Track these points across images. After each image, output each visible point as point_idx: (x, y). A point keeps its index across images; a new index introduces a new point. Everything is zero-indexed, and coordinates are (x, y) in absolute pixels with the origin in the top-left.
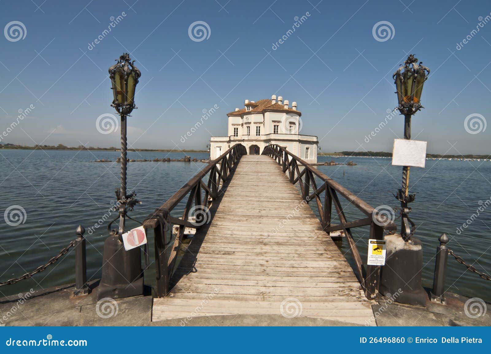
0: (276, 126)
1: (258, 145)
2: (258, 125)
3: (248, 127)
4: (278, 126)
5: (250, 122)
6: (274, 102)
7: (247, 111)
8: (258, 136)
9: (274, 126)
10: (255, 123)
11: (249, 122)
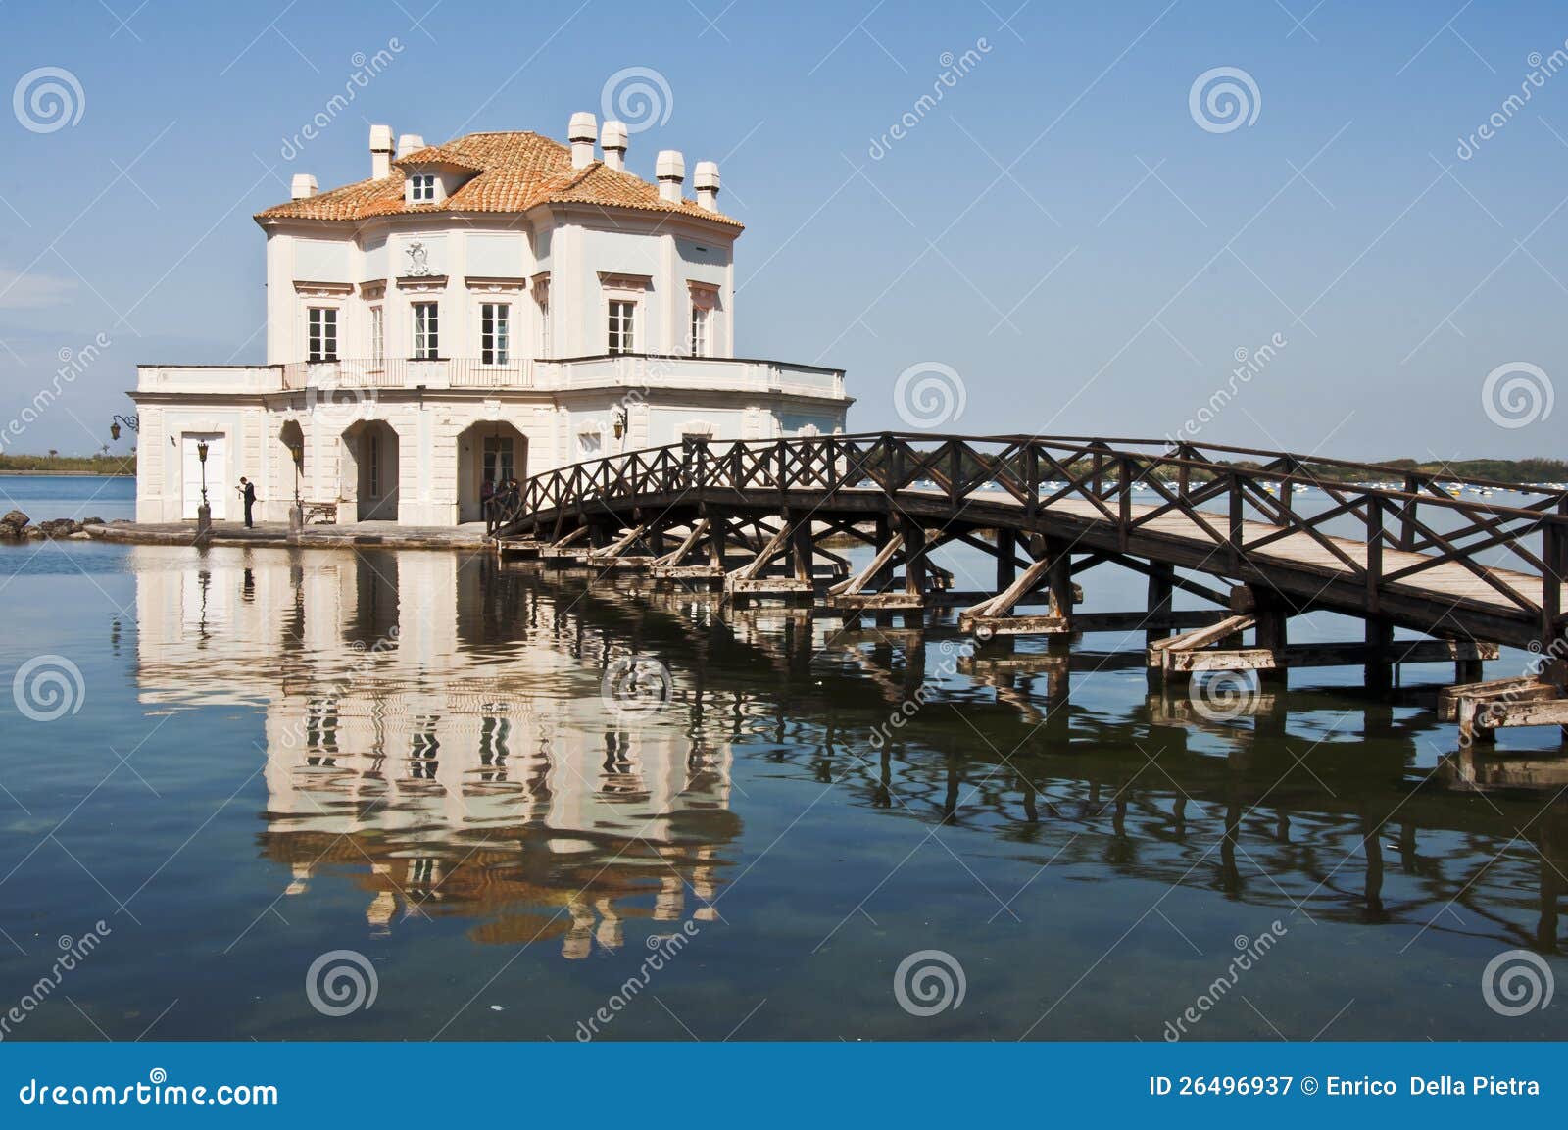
0: (621, 308)
1: (519, 424)
2: (495, 296)
3: (419, 307)
4: (629, 306)
5: (442, 277)
6: (582, 158)
7: (412, 202)
8: (495, 365)
9: (607, 308)
10: (471, 282)
11: (430, 277)
